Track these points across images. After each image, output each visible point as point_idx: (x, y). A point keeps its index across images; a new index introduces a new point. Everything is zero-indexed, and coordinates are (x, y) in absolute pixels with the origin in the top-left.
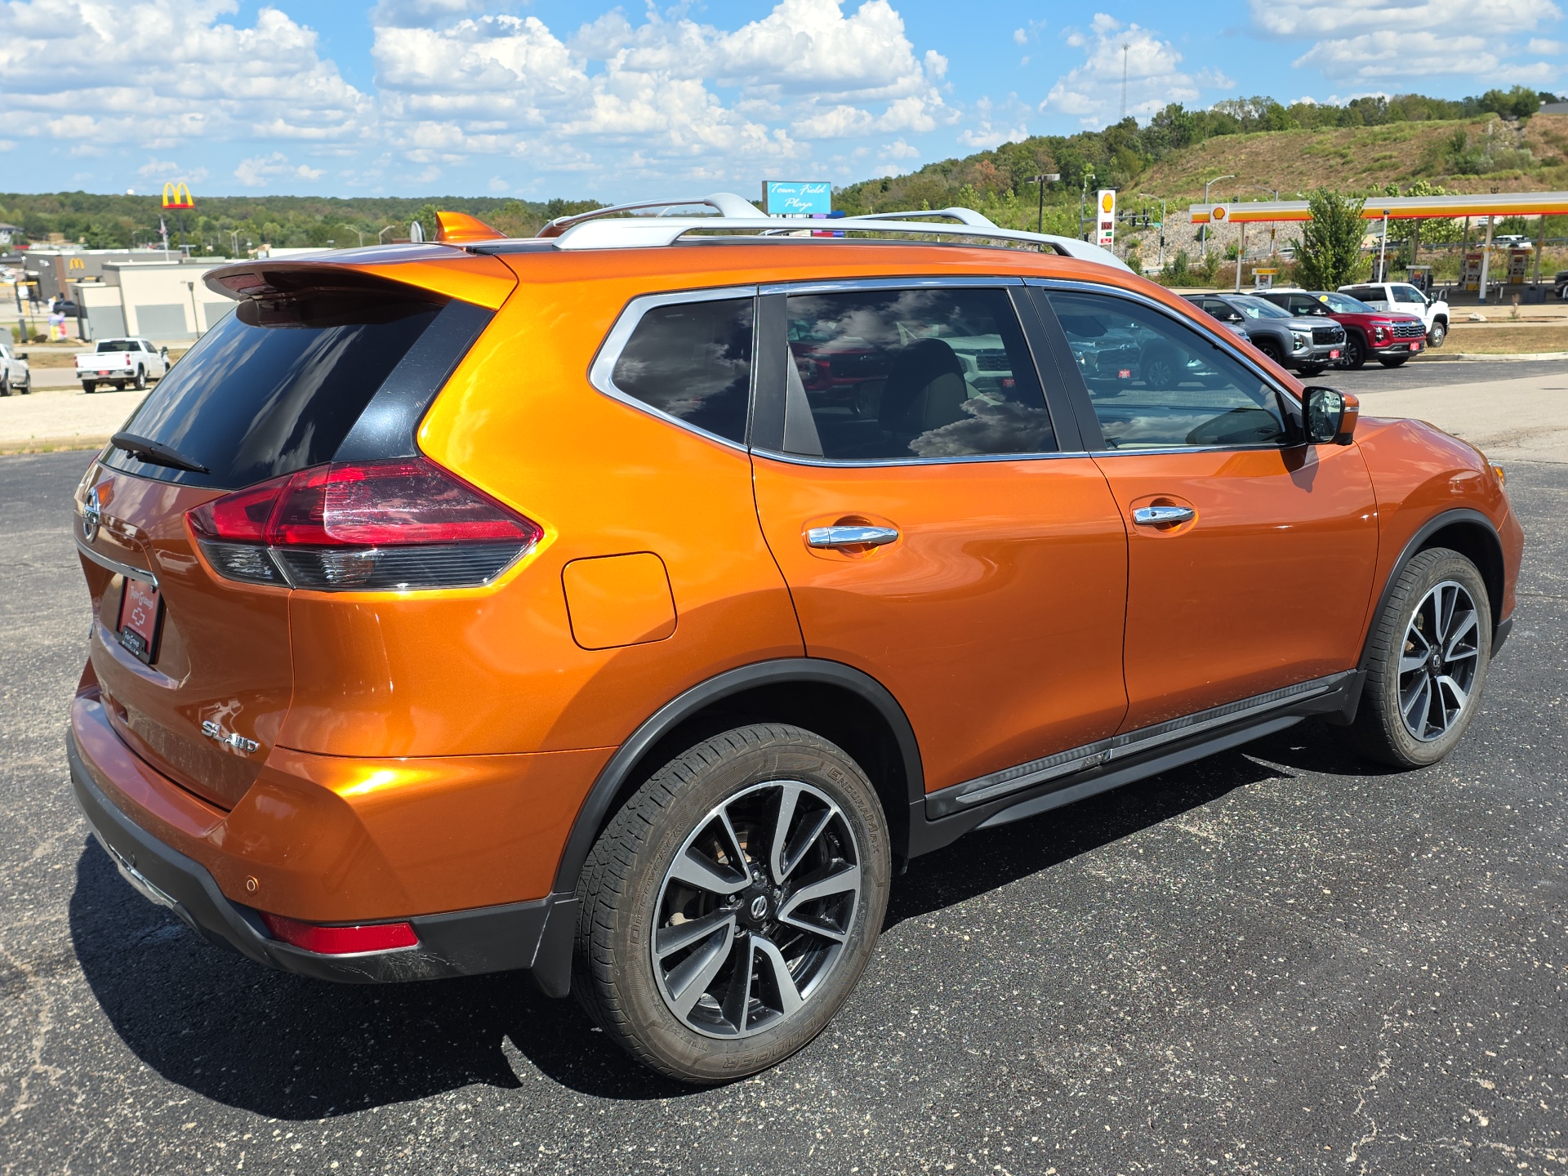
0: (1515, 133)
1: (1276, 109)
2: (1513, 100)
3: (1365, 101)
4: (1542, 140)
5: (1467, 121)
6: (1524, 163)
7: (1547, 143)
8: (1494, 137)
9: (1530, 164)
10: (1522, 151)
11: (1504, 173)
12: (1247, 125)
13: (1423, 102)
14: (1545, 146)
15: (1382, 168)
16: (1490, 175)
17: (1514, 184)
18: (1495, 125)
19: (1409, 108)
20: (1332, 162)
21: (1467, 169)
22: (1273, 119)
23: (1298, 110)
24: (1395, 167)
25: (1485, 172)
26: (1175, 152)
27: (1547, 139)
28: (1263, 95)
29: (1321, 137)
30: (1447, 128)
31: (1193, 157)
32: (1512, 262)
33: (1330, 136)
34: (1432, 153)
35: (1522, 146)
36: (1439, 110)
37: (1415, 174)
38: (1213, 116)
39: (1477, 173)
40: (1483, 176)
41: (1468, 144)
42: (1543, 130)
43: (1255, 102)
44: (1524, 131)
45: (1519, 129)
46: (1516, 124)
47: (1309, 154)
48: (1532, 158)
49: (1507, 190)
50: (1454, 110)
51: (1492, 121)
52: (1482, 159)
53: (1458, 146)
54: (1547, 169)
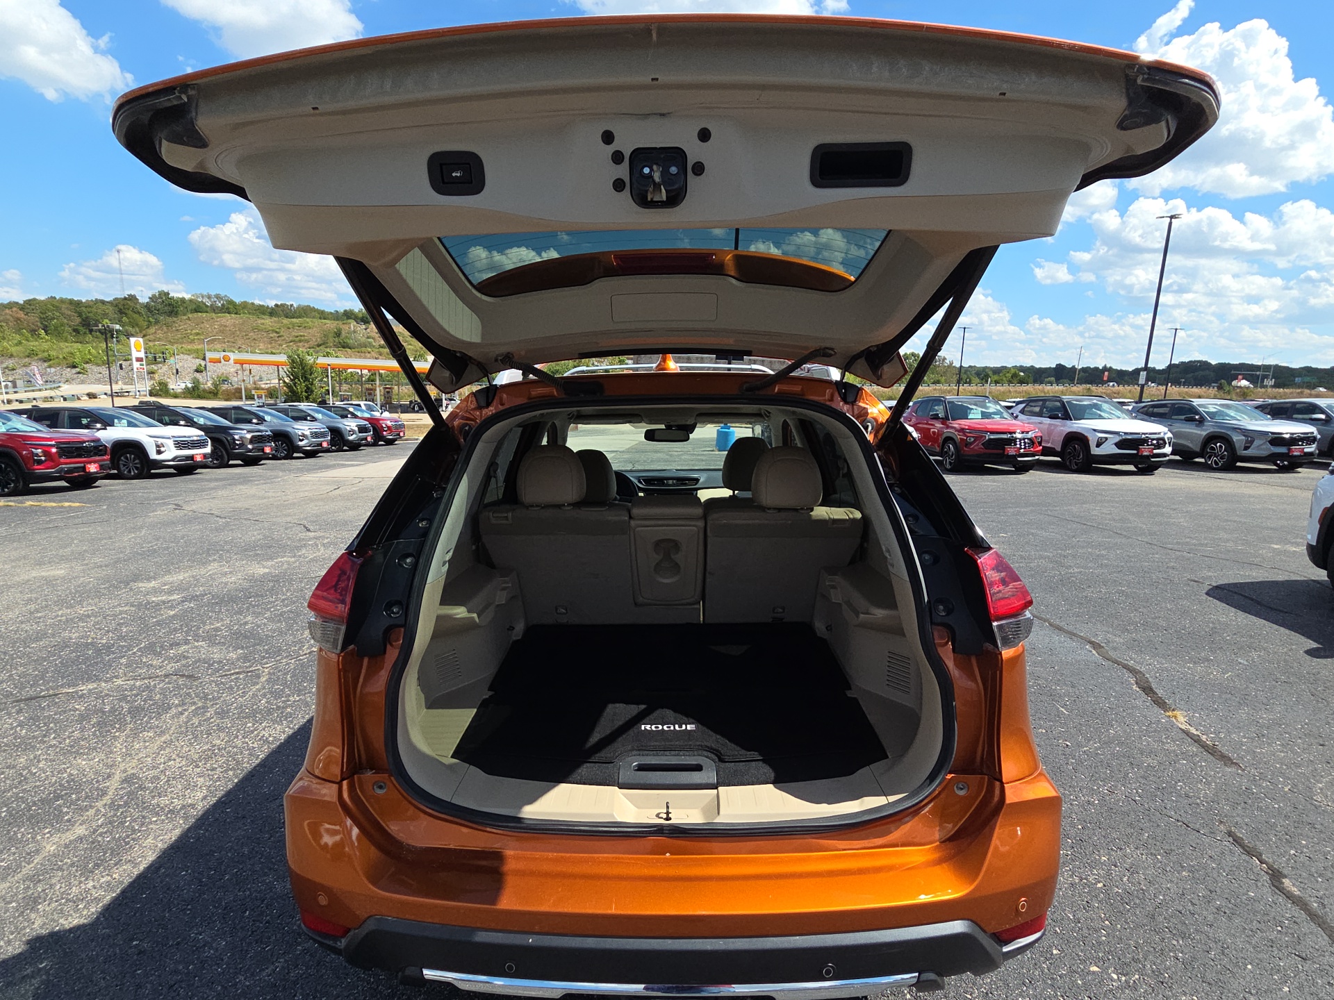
1: (231, 302)
2: (360, 316)
3: (282, 305)
5: (340, 323)
6: (371, 346)
8: (355, 332)
9: (374, 346)
10: (369, 340)
11: (363, 349)
12: (214, 309)
13: (314, 310)
15: (300, 341)
16: (356, 350)
17: (369, 355)
18: (354, 326)
19: (306, 312)
20: (271, 335)
21: (345, 346)
22: (230, 308)
23: (245, 305)
24: (307, 341)
25: (353, 348)
26: (170, 320)
28: (223, 294)
29: (263, 321)
30: (331, 325)
31: (184, 323)
32: (385, 393)
33: (268, 322)
34: (326, 336)
35: (368, 338)
36: (323, 315)
37: (319, 345)
38: (191, 301)
39: (349, 348)
40: (353, 350)
41: (343, 334)
43: (218, 297)
44: (369, 330)
45: (366, 329)
46: (364, 327)
47: (256, 329)
48: (374, 344)
49: (365, 358)
50: (330, 316)
51: (353, 324)
52: (351, 342)
53: (338, 334)
54: (381, 350)
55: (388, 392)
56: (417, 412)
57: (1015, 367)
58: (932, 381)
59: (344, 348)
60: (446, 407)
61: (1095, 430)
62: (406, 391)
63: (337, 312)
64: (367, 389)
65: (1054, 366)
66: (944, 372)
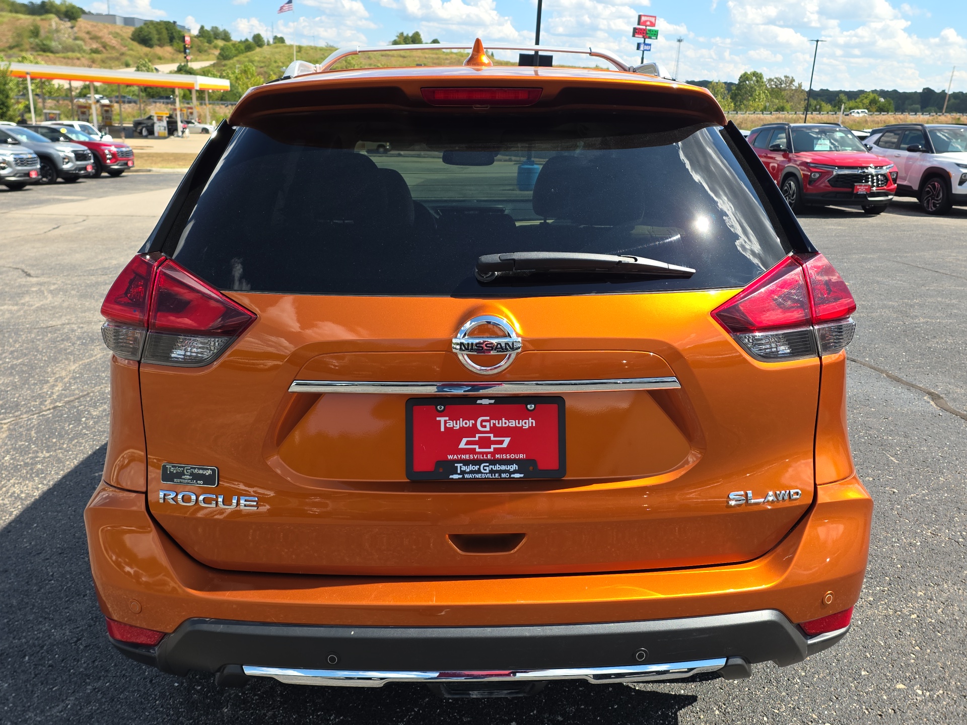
0: (70, 30)
2: (63, 9)
4: (87, 37)
5: (37, 18)
6: (80, 50)
7: (91, 39)
8: (57, 31)
9: (84, 51)
10: (77, 42)
11: (70, 54)
14: (90, 41)
16: (61, 55)
17: (78, 62)
18: (56, 23)
21: (45, 49)
25: (57, 53)
27: (91, 36)
30: (26, 20)
32: (103, 112)
34: (19, 35)
35: (76, 39)
37: (11, 48)
39: (52, 52)
40: (57, 55)
41: (42, 33)
42: (86, 30)
44: (75, 29)
45: (72, 27)
46: (69, 24)
48: (85, 48)
49: (74, 65)
51: (54, 20)
52: (53, 44)
53: (35, 33)
54: (95, 56)
55: (107, 111)
56: (146, 137)
57: (874, 92)
58: (775, 107)
59: (44, 51)
60: (183, 132)
61: (958, 165)
62: (130, 110)
63: (32, 3)
64: (80, 107)
65: (920, 90)
66: (791, 97)
